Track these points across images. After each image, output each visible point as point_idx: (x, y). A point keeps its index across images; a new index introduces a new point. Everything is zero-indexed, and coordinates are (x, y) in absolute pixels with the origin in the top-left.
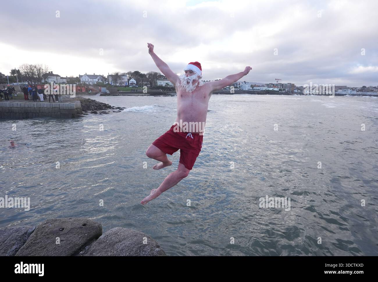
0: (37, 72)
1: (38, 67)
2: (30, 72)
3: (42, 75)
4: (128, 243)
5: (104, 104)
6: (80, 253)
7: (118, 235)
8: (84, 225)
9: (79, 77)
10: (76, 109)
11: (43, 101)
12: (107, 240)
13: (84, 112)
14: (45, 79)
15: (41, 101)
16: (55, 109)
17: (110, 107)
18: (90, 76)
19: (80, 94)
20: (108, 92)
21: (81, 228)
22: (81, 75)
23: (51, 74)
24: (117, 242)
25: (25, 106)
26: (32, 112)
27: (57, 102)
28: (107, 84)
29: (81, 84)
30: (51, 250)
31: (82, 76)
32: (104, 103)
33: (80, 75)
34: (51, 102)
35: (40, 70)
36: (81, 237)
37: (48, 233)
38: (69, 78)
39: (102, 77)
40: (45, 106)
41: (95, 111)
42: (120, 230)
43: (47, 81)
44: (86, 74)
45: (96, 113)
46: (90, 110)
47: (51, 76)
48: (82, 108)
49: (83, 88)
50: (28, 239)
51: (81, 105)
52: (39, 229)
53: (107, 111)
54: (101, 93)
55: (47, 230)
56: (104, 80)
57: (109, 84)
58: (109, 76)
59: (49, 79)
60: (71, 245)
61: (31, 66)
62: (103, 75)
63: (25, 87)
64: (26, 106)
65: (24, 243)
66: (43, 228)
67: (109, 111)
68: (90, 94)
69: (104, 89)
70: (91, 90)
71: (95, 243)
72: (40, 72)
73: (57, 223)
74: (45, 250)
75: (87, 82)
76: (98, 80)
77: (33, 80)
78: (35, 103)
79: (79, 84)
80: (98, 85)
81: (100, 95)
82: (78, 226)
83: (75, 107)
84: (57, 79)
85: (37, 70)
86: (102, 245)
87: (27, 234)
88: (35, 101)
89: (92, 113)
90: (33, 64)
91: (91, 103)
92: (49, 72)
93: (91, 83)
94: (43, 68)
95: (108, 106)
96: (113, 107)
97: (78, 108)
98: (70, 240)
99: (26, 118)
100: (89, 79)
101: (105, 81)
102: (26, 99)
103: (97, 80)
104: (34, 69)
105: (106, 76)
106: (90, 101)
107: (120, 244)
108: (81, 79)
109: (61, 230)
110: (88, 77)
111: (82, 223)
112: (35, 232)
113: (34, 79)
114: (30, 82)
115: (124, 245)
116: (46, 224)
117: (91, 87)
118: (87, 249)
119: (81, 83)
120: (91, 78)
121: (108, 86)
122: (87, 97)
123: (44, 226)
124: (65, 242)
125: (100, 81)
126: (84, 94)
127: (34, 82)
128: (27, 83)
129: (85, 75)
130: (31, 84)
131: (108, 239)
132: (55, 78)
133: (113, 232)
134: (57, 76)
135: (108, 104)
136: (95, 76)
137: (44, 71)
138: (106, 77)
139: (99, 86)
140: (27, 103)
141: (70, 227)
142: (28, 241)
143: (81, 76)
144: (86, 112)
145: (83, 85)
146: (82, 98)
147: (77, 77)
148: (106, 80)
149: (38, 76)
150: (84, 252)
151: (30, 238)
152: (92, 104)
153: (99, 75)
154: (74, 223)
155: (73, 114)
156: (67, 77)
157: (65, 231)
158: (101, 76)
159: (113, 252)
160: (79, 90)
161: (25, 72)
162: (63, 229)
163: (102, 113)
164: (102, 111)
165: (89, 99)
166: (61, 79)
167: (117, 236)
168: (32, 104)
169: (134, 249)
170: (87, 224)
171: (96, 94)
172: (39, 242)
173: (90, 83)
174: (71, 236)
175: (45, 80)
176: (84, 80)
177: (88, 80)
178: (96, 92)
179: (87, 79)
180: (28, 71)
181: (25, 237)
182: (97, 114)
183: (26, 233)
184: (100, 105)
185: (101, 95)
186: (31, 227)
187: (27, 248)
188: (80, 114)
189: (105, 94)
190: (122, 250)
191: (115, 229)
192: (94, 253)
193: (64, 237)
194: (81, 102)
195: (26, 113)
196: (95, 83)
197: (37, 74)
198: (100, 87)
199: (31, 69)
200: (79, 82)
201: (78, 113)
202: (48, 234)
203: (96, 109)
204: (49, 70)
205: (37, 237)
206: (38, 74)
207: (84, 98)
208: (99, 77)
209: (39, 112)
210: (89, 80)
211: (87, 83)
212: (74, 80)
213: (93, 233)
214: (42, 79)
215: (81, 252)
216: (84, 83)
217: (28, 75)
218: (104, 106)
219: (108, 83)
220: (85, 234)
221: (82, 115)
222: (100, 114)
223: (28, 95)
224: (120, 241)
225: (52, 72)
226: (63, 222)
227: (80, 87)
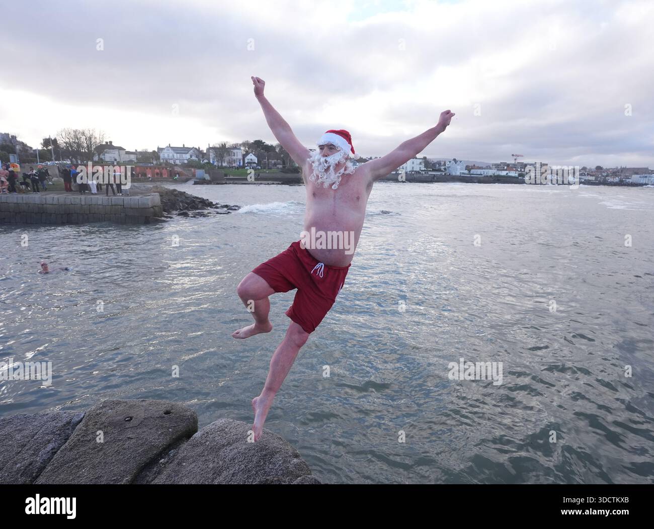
0: (85, 142)
1: (88, 134)
2: (74, 142)
3: (94, 147)
4: (244, 447)
5: (200, 199)
6: (161, 461)
7: (226, 433)
8: (167, 413)
9: (156, 151)
10: (152, 207)
11: (96, 194)
12: (207, 441)
13: (165, 214)
14: (99, 155)
15: (92, 194)
16: (116, 207)
17: (210, 205)
18: (175, 149)
19: (159, 181)
20: (207, 177)
21: (162, 417)
22: (161, 147)
23: (109, 146)
24: (224, 446)
25: (65, 202)
26: (78, 213)
27: (119, 196)
28: (207, 163)
29: (161, 164)
30: (110, 454)
31: (162, 149)
32: (200, 197)
33: (158, 148)
34: (109, 195)
35: (90, 138)
36: (162, 433)
37: (106, 424)
38: (141, 153)
39: (198, 152)
40: (100, 202)
41: (185, 211)
42: (230, 423)
43: (103, 158)
44: (170, 145)
45: (185, 215)
46: (176, 210)
47: (110, 149)
48: (162, 207)
49: (164, 171)
50: (72, 433)
51: (161, 201)
52: (90, 417)
53: (206, 212)
54: (196, 180)
55: (104, 419)
56: (201, 156)
57: (209, 163)
58: (209, 149)
59: (106, 154)
60: (145, 447)
61: (75, 132)
62: (199, 148)
63: (66, 170)
64: (68, 202)
65: (66, 440)
66: (97, 414)
67: (208, 211)
68: (176, 182)
69: (200, 173)
70: (177, 174)
71: (185, 446)
72: (91, 142)
73: (120, 408)
74: (101, 453)
75: (171, 159)
76: (191, 157)
77: (78, 157)
78: (83, 197)
79: (157, 164)
80: (190, 165)
81: (193, 183)
82: (157, 415)
83: (150, 205)
84: (119, 155)
85: (86, 139)
86: (199, 450)
87: (71, 425)
88: (82, 194)
89: (179, 215)
90: (80, 128)
91: (177, 198)
92: (107, 143)
93: (178, 162)
94: (97, 135)
95: (207, 202)
96: (217, 204)
97: (155, 206)
98: (143, 438)
99: (67, 222)
100: (175, 155)
101: (203, 157)
102: (68, 189)
103: (188, 156)
104: (81, 138)
105: (204, 149)
106: (175, 193)
107: (229, 448)
108: (161, 155)
109: (126, 421)
110: (174, 150)
111: (163, 409)
112: (83, 421)
113: (81, 154)
114: (74, 160)
115: (236, 451)
116: (101, 408)
117: (178, 169)
118: (171, 455)
119: (162, 161)
120: (177, 153)
121: (208, 167)
122: (171, 187)
123: (98, 412)
124: (134, 441)
125: (194, 158)
126: (166, 180)
127: (80, 159)
128: (69, 162)
129: (167, 147)
130: (75, 163)
131: (208, 439)
132: (117, 152)
133: (217, 427)
134: (120, 149)
135: (208, 200)
136: (184, 150)
137: (98, 141)
138: (205, 152)
139: (192, 167)
140: (69, 197)
141: (142, 415)
142: (72, 437)
143: (160, 149)
144: (169, 212)
145: (164, 165)
146: (162, 188)
147: (154, 151)
148: (205, 157)
149: (88, 150)
150: (166, 460)
151: (75, 433)
152: (180, 200)
153: (192, 147)
154: (151, 408)
155: (146, 217)
156: (136, 150)
157: (134, 422)
158: (196, 149)
159: (218, 463)
160: (157, 174)
161: (66, 143)
162: (131, 418)
163: (196, 215)
164: (197, 211)
165: (175, 190)
166: (127, 155)
167: (224, 435)
168: (77, 198)
169: (255, 459)
170: (172, 411)
171: (186, 181)
172: (90, 440)
173: (177, 161)
174: (145, 432)
175: (99, 157)
176: (166, 156)
177: (173, 156)
178: (187, 177)
179: (171, 155)
180: (71, 140)
181: (68, 429)
182: (189, 216)
183: (68, 423)
184: (194, 202)
185: (196, 183)
186: (77, 413)
187: (71, 449)
188: (158, 217)
189: (202, 182)
190: (234, 459)
191: (220, 422)
192: (184, 462)
193: (133, 433)
194: (161, 196)
195: (68, 214)
196: (186, 162)
197: (85, 145)
198: (193, 169)
199: (76, 137)
200: (156, 160)
201: (155, 214)
202: (105, 426)
203: (187, 208)
204: (107, 140)
205: (87, 430)
206: (88, 146)
207: (166, 189)
208: (191, 151)
209: (88, 213)
210: (175, 157)
211: (172, 162)
212: (149, 156)
213: (182, 427)
214: (94, 154)
215: (162, 461)
216: (167, 161)
217: (72, 148)
218: (200, 202)
219: (207, 161)
220: (169, 428)
221: (163, 218)
222: (194, 217)
223: (70, 182)
224: (229, 444)
225: (111, 142)
226: (131, 407)
227: (158, 169)
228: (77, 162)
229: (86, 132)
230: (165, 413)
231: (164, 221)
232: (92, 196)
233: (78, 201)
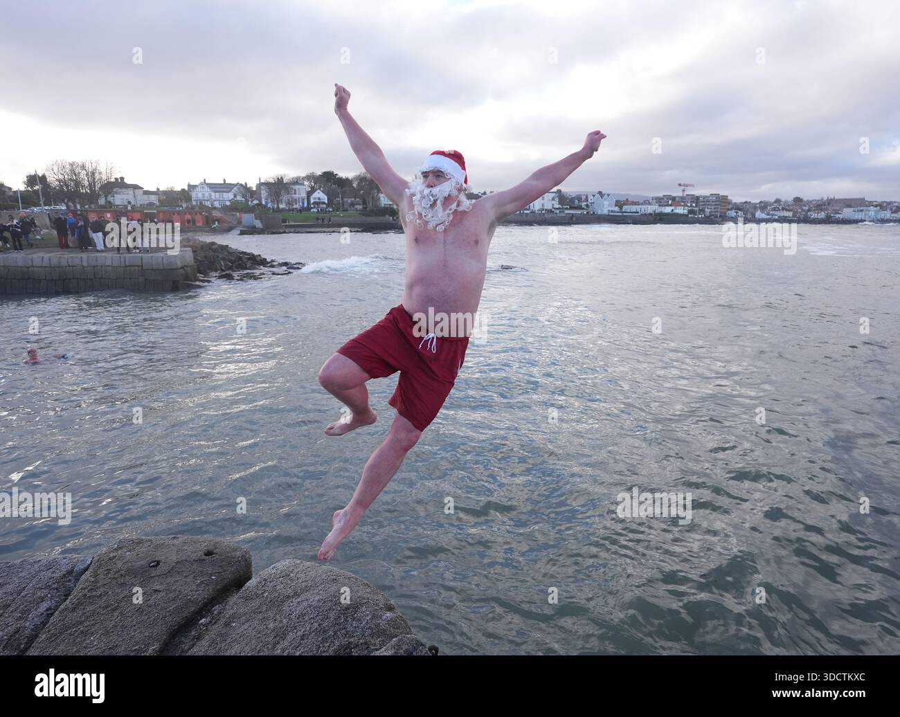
0: (86, 179)
1: (90, 167)
2: (71, 180)
3: (99, 185)
4: (316, 598)
5: (249, 254)
6: (201, 621)
7: (291, 580)
8: (209, 553)
9: (187, 189)
10: (182, 268)
12: (265, 591)
13: (201, 276)
14: (106, 197)
16: (132, 269)
17: (263, 262)
18: (214, 187)
19: (191, 231)
20: (258, 224)
21: (200, 561)
22: (192, 183)
23: (120, 184)
24: (288, 597)
25: (59, 263)
26: (77, 279)
27: (136, 253)
28: (257, 205)
29: (193, 208)
30: (130, 614)
31: (195, 187)
32: (248, 251)
33: (189, 185)
34: (121, 252)
35: (93, 174)
36: (202, 582)
37: (123, 572)
38: (165, 193)
39: (245, 189)
40: (108, 263)
41: (228, 272)
42: (296, 566)
43: (112, 201)
44: (205, 180)
45: (229, 277)
46: (216, 271)
47: (121, 188)
48: (195, 267)
49: (198, 217)
50: (75, 586)
51: (195, 259)
52: (100, 563)
53: (257, 272)
54: (243, 229)
55: (119, 565)
56: (248, 195)
57: (260, 204)
58: (260, 185)
59: (115, 195)
60: (179, 603)
61: (72, 165)
62: (246, 184)
63: (60, 218)
64: (64, 263)
65: (67, 596)
66: (110, 559)
67: (261, 271)
68: (215, 231)
69: (248, 218)
70: (217, 220)
71: (234, 599)
72: (94, 179)
73: (142, 549)
74: (116, 614)
75: (208, 201)
76: (235, 197)
77: (77, 200)
78: (84, 255)
79: (187, 207)
80: (234, 207)
81: (239, 232)
82: (194, 557)
83: (179, 265)
84: (135, 197)
85: (87, 175)
86: (255, 604)
87: (73, 575)
88: (83, 252)
89: (220, 277)
90: (79, 160)
91: (216, 254)
92: (116, 179)
93: (217, 204)
94: (102, 168)
95: (258, 259)
96: (273, 261)
97: (187, 266)
98: (175, 590)
99: (63, 292)
100: (213, 194)
101: (252, 197)
102: (64, 245)
103: (231, 196)
104: (80, 173)
105: (253, 184)
106: (214, 247)
107: (295, 601)
108: (194, 195)
109: (152, 567)
110: (211, 188)
111: (203, 548)
112: (91, 569)
113: (81, 196)
114: (70, 204)
115: (305, 604)
116: (116, 550)
117: (216, 214)
118: (216, 612)
119: (194, 203)
120: (216, 192)
121: (260, 210)
122: (208, 239)
123: (112, 555)
124: (163, 594)
125: (239, 198)
126: (201, 230)
127: (80, 203)
128: (64, 208)
129: (201, 184)
131: (266, 588)
132: (131, 192)
133: (279, 572)
134: (136, 187)
135: (259, 255)
136: (225, 187)
137: (104, 177)
138: (254, 189)
139: (236, 210)
140: (66, 256)
141: (174, 558)
142: (75, 592)
143: (191, 187)
144: (206, 274)
145: (197, 209)
146: (195, 240)
147: (183, 190)
148: (255, 196)
149: (91, 189)
150: (209, 619)
151: (80, 585)
152: (221, 256)
153: (235, 182)
154: (185, 548)
155: (174, 282)
156: (158, 189)
157: (162, 568)
158: (241, 185)
159: (281, 621)
160: (189, 221)
161: (59, 181)
162: (158, 563)
163: (245, 277)
164: (245, 272)
165: (213, 243)
166: (146, 196)
167: (289, 582)
168: (76, 257)
169: (332, 615)
170: (215, 551)
171: (229, 230)
172: (101, 595)
173: (215, 203)
174: (178, 581)
175: (106, 199)
176: (200, 195)
177: (210, 196)
178: (231, 225)
179: (207, 195)
180: (66, 176)
181: (70, 581)
182: (233, 279)
183: (70, 572)
184: (240, 259)
185: (242, 233)
186: (82, 558)
187: (74, 608)
188: (191, 281)
189: (251, 231)
190: (303, 615)
191: (284, 564)
192: (234, 622)
193: (162, 584)
194: (194, 252)
195: (64, 280)
196: (228, 203)
197: (86, 183)
198: (238, 214)
199: (73, 172)
200: (187, 202)
201: (187, 278)
202: (122, 575)
203: (230, 268)
204: (116, 175)
205: (96, 582)
206: (90, 185)
207: (202, 242)
208: (235, 188)
209: (92, 277)
210: (213, 197)
211: (208, 204)
212: (175, 196)
213: (229, 574)
214: (99, 196)
215: (203, 621)
216: (201, 203)
217: (67, 187)
218: (249, 259)
219: (258, 202)
220: (211, 575)
221: (198, 283)
222: (241, 280)
223: (66, 235)
224: (296, 595)
225: (122, 179)
226: (157, 547)
227: (189, 214)
228: (75, 207)
229: (87, 164)
230: (206, 555)
231: (200, 287)
232: (98, 254)
233: (77, 261)
